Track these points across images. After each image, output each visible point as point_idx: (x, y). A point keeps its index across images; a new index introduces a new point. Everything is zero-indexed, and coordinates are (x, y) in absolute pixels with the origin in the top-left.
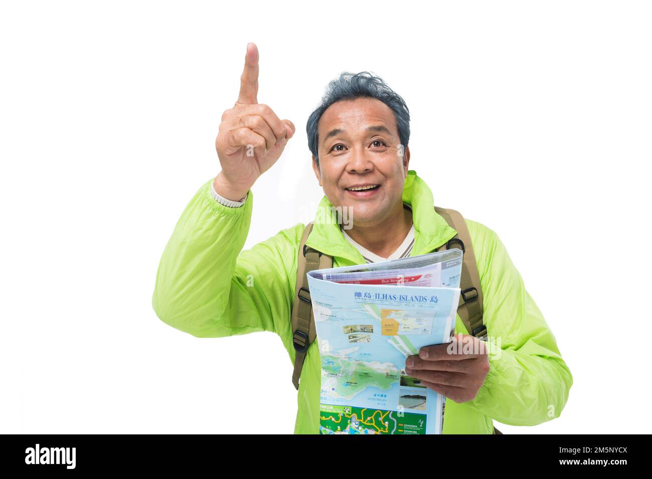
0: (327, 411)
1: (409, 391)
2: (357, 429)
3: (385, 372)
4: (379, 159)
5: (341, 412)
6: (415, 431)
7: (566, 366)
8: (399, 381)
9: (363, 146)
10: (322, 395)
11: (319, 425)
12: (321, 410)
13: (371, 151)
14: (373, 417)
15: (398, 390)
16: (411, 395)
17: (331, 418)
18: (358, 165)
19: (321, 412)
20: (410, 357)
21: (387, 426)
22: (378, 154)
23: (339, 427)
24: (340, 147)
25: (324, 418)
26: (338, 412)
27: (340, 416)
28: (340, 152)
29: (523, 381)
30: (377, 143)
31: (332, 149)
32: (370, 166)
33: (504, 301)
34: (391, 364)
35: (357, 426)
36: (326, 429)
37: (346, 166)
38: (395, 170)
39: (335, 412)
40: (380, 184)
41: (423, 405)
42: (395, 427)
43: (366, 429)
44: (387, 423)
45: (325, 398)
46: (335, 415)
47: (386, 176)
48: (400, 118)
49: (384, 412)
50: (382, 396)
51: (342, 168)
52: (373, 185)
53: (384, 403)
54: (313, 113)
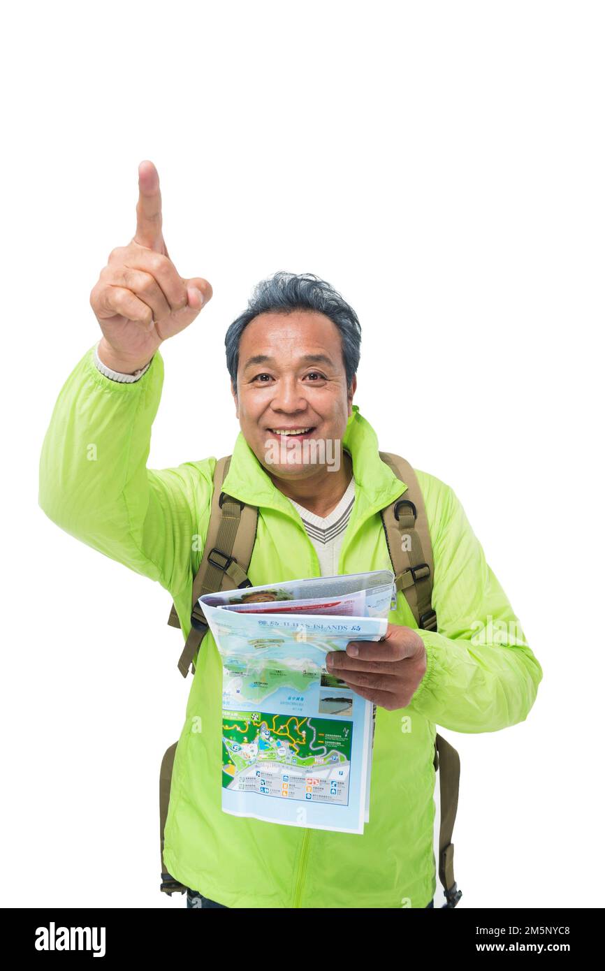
0: (232, 718)
1: (332, 692)
2: (267, 741)
3: (302, 670)
4: (316, 396)
5: (247, 720)
6: (339, 742)
7: (533, 656)
8: (319, 681)
9: (296, 377)
10: (224, 699)
11: (222, 735)
12: (223, 717)
13: (304, 385)
14: (286, 726)
15: (318, 692)
16: (334, 697)
17: (236, 728)
18: (287, 403)
19: (224, 720)
20: (330, 653)
21: (304, 736)
22: (314, 390)
23: (245, 738)
24: (265, 377)
25: (227, 727)
26: (245, 719)
27: (247, 724)
28: (265, 383)
29: (477, 680)
30: (314, 376)
31: (255, 379)
32: (302, 405)
33: (460, 574)
34: (309, 660)
35: (267, 737)
36: (231, 741)
37: (270, 403)
38: (336, 410)
39: (241, 719)
40: (315, 426)
41: (348, 710)
42: (314, 738)
43: (279, 740)
44: (304, 732)
45: (228, 703)
46: (241, 724)
47: (323, 418)
48: (348, 340)
49: (300, 719)
50: (298, 699)
51: (266, 404)
52: (304, 428)
53: (300, 707)
54: (235, 323)
